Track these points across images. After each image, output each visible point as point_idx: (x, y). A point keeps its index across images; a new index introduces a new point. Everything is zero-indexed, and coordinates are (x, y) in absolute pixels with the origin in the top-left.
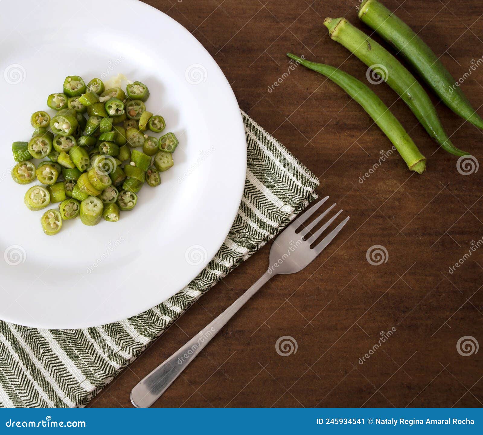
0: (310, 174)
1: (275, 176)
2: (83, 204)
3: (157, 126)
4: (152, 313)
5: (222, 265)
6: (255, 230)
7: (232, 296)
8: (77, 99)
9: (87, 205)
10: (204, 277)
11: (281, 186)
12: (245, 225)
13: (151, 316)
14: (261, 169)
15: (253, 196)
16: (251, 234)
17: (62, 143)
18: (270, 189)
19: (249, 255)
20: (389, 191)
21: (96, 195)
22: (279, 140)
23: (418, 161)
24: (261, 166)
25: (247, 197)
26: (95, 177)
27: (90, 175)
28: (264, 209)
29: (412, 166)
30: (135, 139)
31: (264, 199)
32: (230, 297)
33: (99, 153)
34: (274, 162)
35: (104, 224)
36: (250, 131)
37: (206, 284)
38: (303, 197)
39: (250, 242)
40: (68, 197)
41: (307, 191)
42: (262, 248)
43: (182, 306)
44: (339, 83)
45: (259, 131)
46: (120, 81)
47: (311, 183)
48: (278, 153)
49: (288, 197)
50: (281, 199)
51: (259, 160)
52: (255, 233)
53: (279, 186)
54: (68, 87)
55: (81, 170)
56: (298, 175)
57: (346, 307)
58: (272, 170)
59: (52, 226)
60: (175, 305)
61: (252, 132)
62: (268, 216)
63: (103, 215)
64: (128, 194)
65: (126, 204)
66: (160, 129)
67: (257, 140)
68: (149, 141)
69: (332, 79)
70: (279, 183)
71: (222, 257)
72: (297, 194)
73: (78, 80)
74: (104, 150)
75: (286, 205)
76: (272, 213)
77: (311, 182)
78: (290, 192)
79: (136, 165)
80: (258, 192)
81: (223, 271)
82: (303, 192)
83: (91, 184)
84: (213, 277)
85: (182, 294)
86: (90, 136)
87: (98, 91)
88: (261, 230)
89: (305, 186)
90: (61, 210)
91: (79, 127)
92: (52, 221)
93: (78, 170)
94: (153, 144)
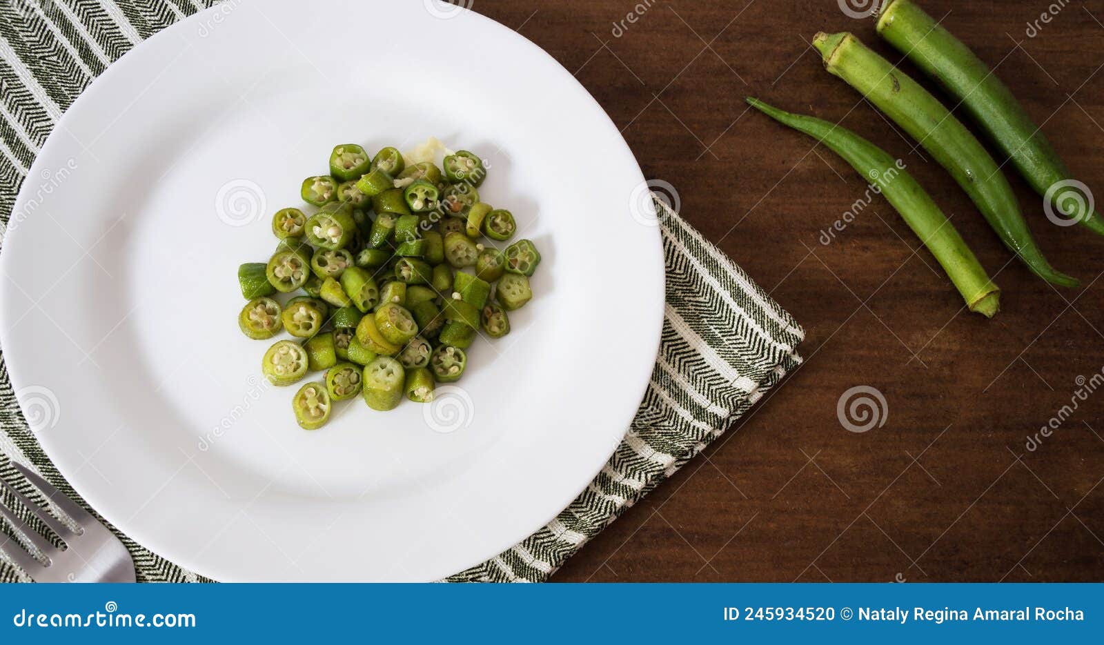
0: (788, 319)
1: (722, 323)
2: (367, 371)
3: (500, 229)
4: (498, 572)
5: (626, 486)
6: (687, 422)
7: (645, 540)
8: (354, 186)
9: (376, 372)
10: (592, 506)
11: (735, 342)
12: (668, 414)
13: (495, 579)
14: (697, 310)
15: (683, 361)
16: (678, 430)
17: (328, 262)
18: (714, 347)
19: (677, 466)
20: (933, 349)
21: (390, 354)
22: (731, 257)
23: (985, 294)
24: (698, 304)
25: (672, 362)
26: (386, 321)
27: (378, 317)
28: (702, 384)
29: (975, 304)
30: (460, 253)
31: (704, 366)
32: (642, 543)
33: (394, 279)
34: (721, 298)
35: (407, 407)
36: (678, 240)
37: (597, 521)
38: (774, 362)
39: (677, 444)
40: (341, 360)
41: (781, 351)
42: (699, 454)
43: (553, 560)
44: (842, 151)
45: (693, 240)
46: (432, 151)
47: (788, 337)
48: (729, 280)
49: (746, 361)
50: (734, 365)
51: (694, 293)
52: (685, 428)
53: (731, 342)
54: (338, 163)
55: (362, 309)
56: (766, 321)
57: (854, 560)
58: (718, 312)
59: (313, 412)
60: (539, 558)
61: (682, 242)
62: (710, 396)
63: (404, 391)
64: (450, 351)
65: (446, 370)
66: (506, 233)
67: (690, 256)
68: (487, 255)
69: (827, 144)
70: (730, 335)
71: (626, 471)
72: (763, 356)
73: (355, 152)
74: (405, 273)
75: (743, 376)
76: (718, 391)
77: (789, 334)
78: (750, 353)
79: (462, 297)
80: (692, 353)
81: (628, 497)
82: (774, 353)
83: (381, 334)
84: (609, 507)
85: (553, 538)
86: (378, 248)
87: (392, 170)
88: (698, 422)
89: (777, 342)
90: (329, 383)
91: (358, 234)
92: (312, 404)
93: (358, 310)
94: (494, 261)
